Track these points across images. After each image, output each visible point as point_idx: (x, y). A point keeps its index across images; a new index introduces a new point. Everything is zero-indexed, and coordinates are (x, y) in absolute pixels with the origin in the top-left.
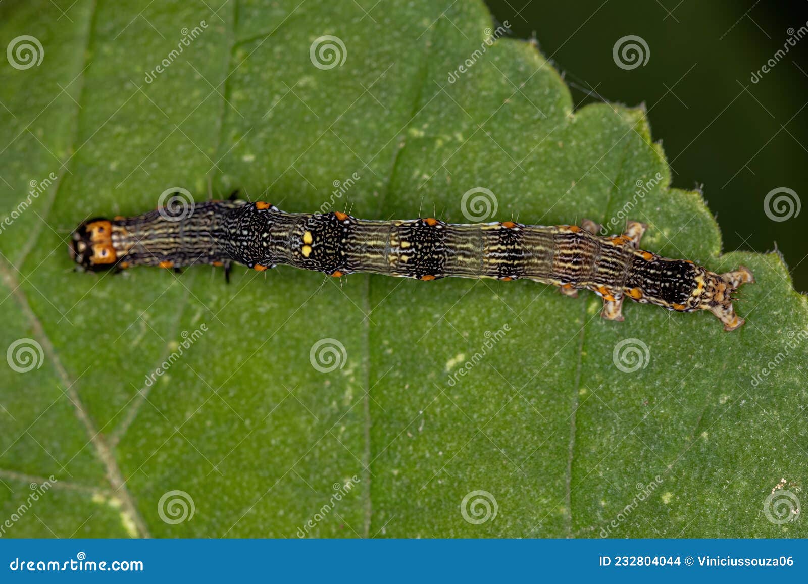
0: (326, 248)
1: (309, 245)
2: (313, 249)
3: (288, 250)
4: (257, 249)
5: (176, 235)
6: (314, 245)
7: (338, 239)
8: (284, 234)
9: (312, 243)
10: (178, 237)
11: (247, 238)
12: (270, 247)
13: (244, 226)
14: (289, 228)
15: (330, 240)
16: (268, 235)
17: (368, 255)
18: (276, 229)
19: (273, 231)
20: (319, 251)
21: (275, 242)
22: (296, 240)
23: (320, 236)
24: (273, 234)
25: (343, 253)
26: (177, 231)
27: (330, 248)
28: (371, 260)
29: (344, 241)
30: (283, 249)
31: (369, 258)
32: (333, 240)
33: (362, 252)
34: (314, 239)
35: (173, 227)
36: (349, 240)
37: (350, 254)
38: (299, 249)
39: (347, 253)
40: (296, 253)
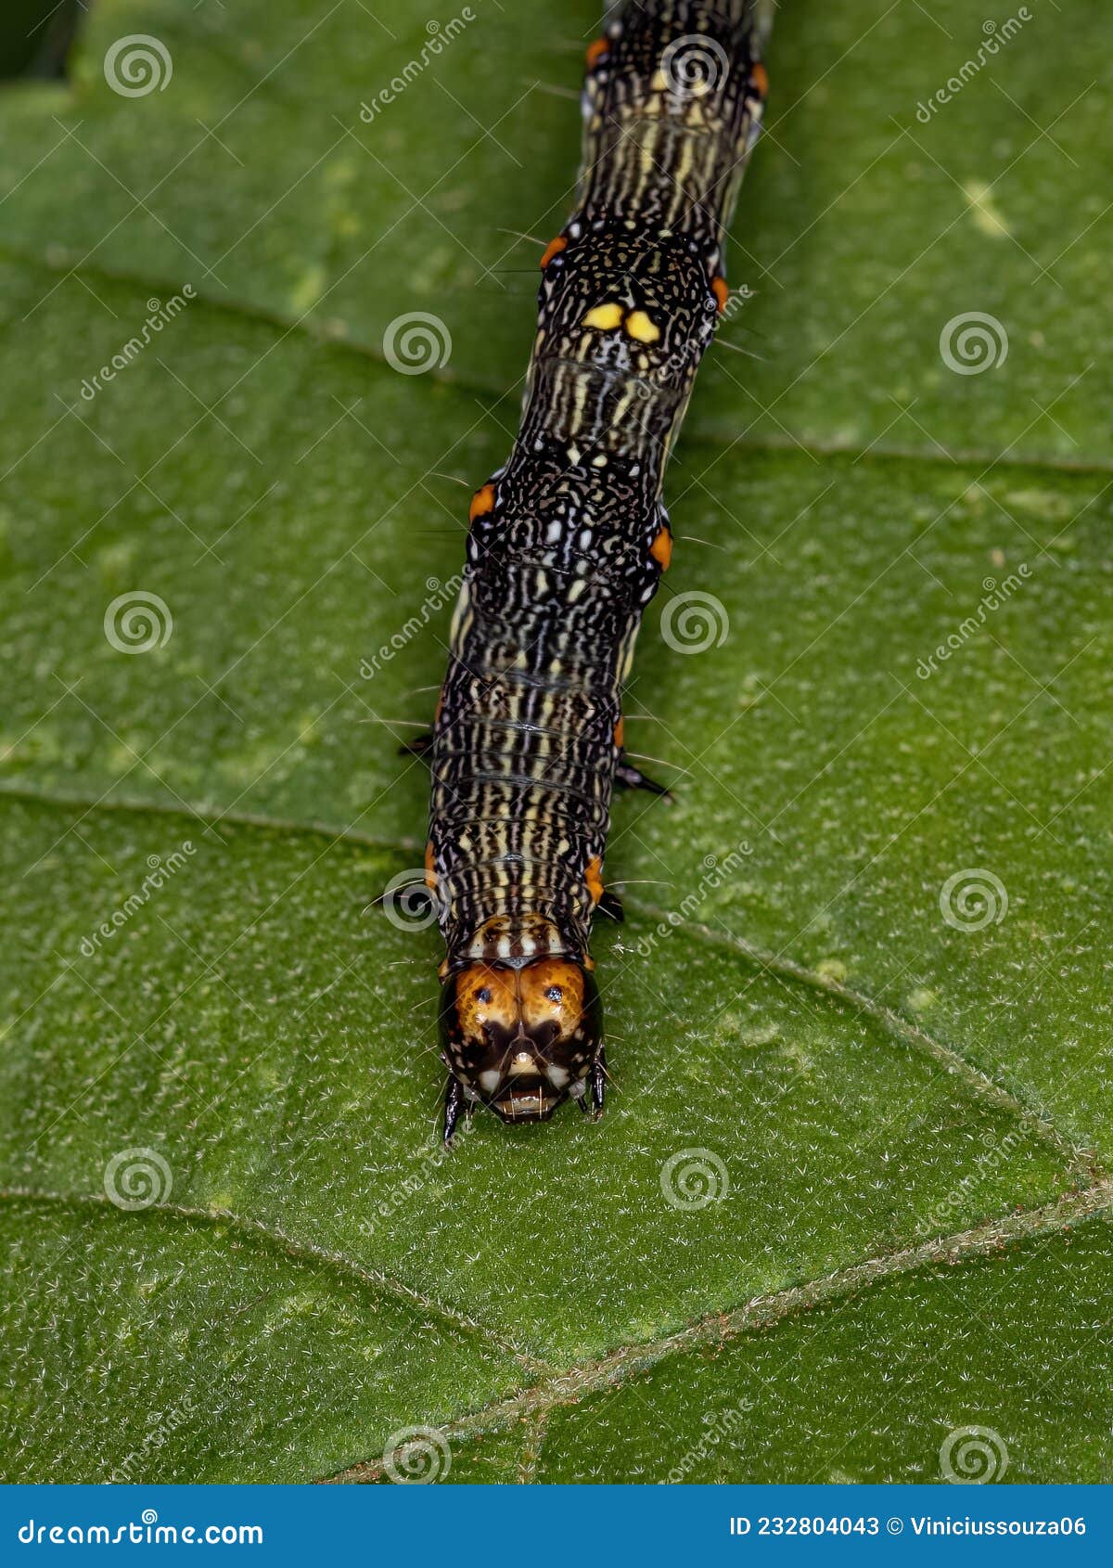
0: (642, 271)
1: (626, 314)
2: (640, 306)
3: (630, 386)
4: (608, 496)
5: (520, 802)
6: (630, 301)
7: (625, 240)
8: (581, 393)
9: (623, 305)
10: (529, 793)
11: (571, 524)
12: (612, 446)
13: (534, 539)
14: (568, 372)
15: (623, 258)
16: (575, 446)
17: (680, 176)
18: (562, 422)
19: (565, 432)
20: (650, 293)
21: (599, 423)
22: (605, 353)
23: (605, 282)
24: (574, 429)
25: (665, 233)
26: (508, 794)
27: (647, 262)
28: (696, 175)
29: (631, 225)
30: (624, 404)
31: (689, 179)
32: (624, 251)
33: (671, 189)
34: (611, 298)
35: (496, 804)
36: (631, 214)
37: (671, 218)
38: (634, 348)
39: (667, 225)
40: (643, 362)
